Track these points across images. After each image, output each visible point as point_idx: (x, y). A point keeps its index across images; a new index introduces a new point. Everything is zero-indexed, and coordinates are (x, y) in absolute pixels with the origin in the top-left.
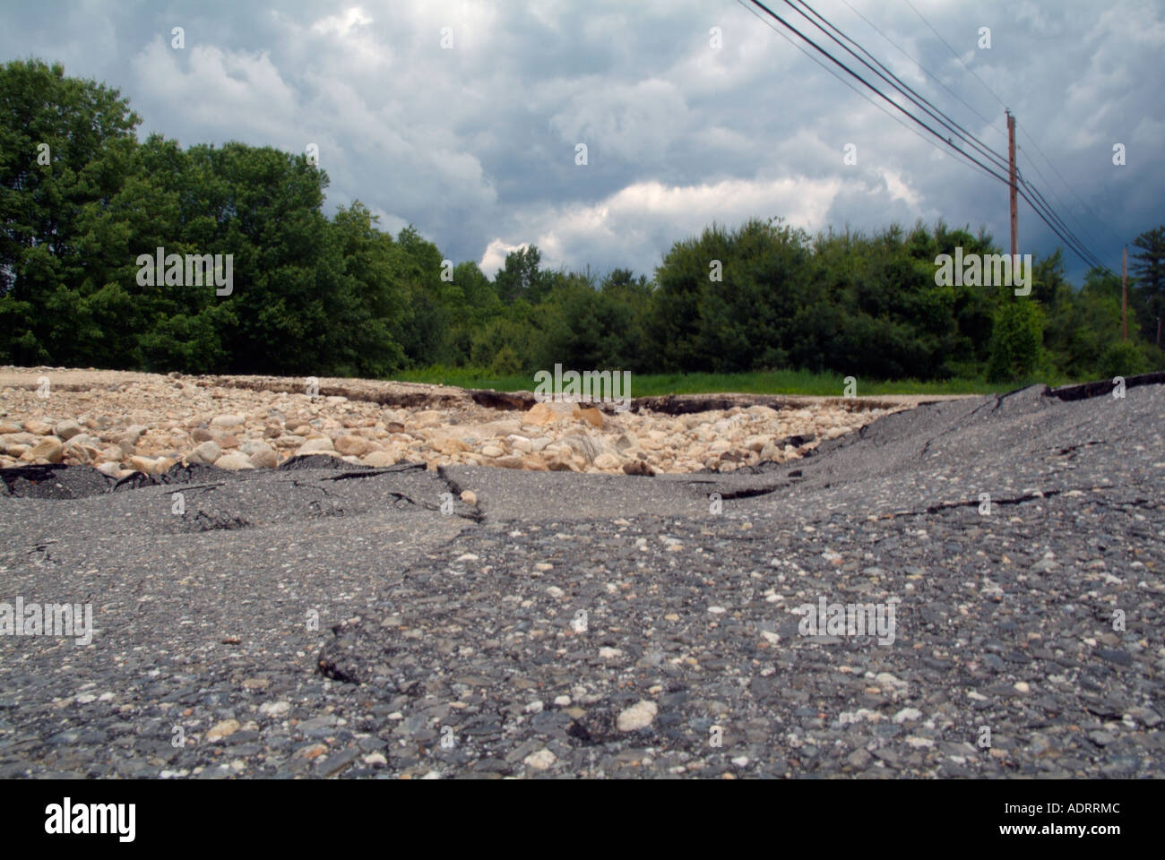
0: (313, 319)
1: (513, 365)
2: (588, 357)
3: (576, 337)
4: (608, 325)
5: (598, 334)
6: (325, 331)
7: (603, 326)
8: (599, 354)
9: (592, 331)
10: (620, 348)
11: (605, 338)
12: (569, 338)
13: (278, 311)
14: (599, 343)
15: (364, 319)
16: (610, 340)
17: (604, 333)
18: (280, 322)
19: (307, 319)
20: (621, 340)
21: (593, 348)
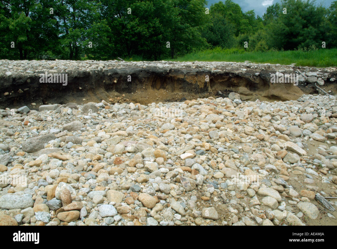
0: (153, 27)
1: (264, 48)
2: (295, 40)
3: (287, 29)
4: (309, 21)
5: (301, 27)
6: (161, 33)
7: (305, 21)
8: (300, 38)
9: (297, 25)
10: (315, 34)
11: (306, 29)
12: (284, 30)
13: (136, 24)
14: (302, 32)
15: (187, 27)
16: (309, 30)
17: (305, 26)
18: (137, 29)
19: (151, 27)
20: (316, 30)
21: (298, 34)
